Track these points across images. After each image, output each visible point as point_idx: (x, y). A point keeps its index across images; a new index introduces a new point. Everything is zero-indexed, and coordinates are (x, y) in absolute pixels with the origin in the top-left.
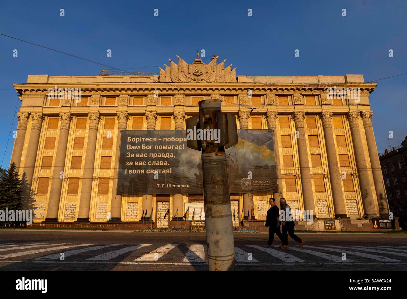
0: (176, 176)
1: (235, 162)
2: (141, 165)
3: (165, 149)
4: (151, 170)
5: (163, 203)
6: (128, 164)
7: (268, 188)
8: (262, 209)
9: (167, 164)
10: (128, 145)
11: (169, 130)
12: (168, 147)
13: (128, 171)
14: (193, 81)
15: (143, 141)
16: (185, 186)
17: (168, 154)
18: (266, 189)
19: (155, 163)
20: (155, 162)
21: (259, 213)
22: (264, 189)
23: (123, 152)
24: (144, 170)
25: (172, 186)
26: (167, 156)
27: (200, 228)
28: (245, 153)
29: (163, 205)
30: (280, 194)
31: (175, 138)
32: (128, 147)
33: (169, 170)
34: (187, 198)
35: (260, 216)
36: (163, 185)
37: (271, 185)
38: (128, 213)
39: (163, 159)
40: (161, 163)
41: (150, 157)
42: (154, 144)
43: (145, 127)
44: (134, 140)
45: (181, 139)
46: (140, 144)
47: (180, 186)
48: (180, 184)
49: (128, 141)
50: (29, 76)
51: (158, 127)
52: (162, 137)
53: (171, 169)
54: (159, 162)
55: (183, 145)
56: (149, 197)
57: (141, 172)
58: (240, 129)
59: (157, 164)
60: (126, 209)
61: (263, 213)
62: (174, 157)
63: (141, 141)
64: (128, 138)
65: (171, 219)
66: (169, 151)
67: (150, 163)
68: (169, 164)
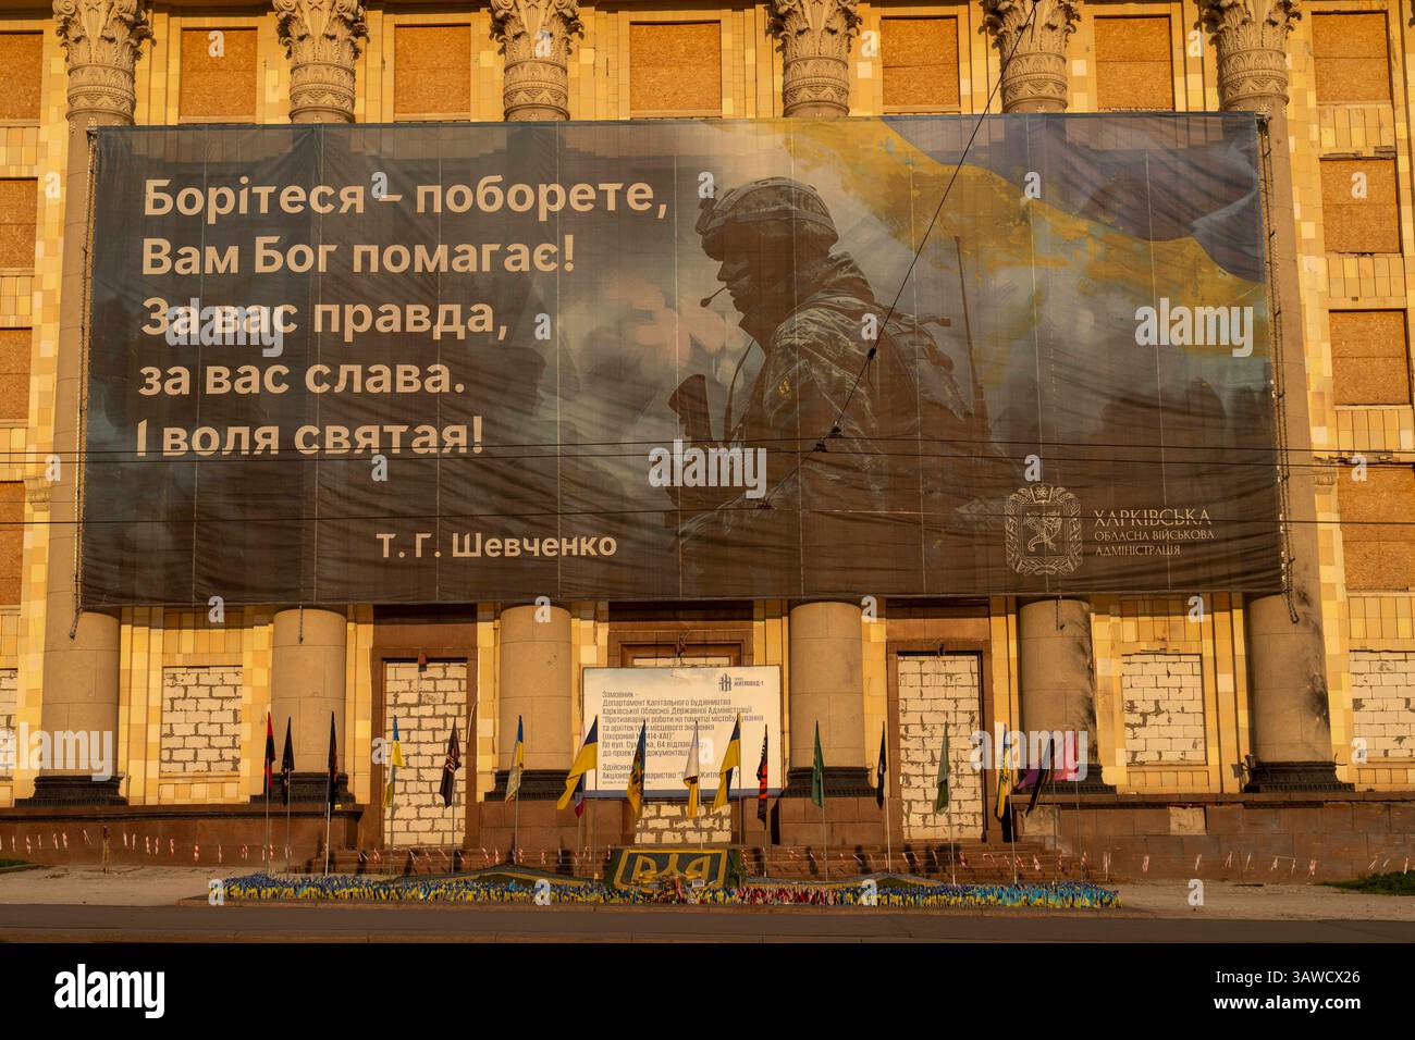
0: (517, 473)
1: (956, 367)
2: (255, 389)
3: (431, 269)
4: (330, 430)
5: (423, 668)
6: (154, 382)
7: (1210, 563)
8: (1158, 712)
9: (445, 388)
10: (148, 243)
11: (455, 124)
12: (452, 255)
13: (155, 439)
15: (264, 209)
16: (586, 547)
17: (456, 309)
18: (1195, 565)
19: (357, 378)
20: (357, 369)
21: (1138, 745)
22: (1175, 569)
23: (112, 295)
24: (274, 431)
25: (488, 547)
26: (450, 321)
27: (682, 866)
28: (1038, 299)
29: (428, 686)
30: (1300, 609)
31: (505, 187)
32: (148, 256)
33: (462, 430)
34: (604, 630)
35: (1142, 764)
36: (419, 537)
37: (1228, 540)
38: (167, 743)
39: (420, 350)
40: (401, 378)
41: (318, 328)
42: (344, 230)
43: (272, 100)
44: (190, 201)
45: (552, 198)
46: (238, 230)
47: (546, 547)
48: (548, 531)
49: (150, 210)
51: (374, 104)
52: (408, 173)
53: (478, 422)
54: (386, 371)
55: (569, 239)
56: (317, 624)
57: (253, 444)
58: (1006, 109)
59: (370, 381)
60: (155, 715)
61: (1164, 745)
62: (503, 330)
63: (243, 209)
64: (151, 184)
65: (486, 784)
66: (466, 290)
67: (319, 378)
68: (460, 388)
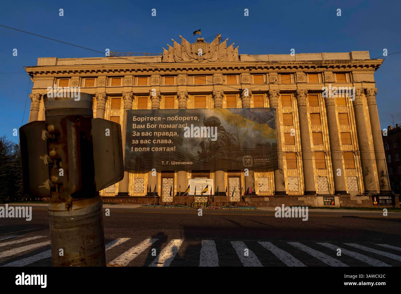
0: (179, 153)
1: (236, 140)
2: (146, 143)
3: (169, 127)
4: (156, 148)
5: (167, 179)
6: (134, 142)
7: (269, 165)
8: (263, 185)
9: (171, 143)
10: (133, 124)
11: (172, 109)
12: (172, 126)
13: (134, 149)
14: (195, 61)
15: (148, 120)
16: (189, 163)
17: (172, 133)
18: (267, 166)
19: (159, 141)
20: (159, 140)
21: (260, 189)
22: (265, 166)
23: (129, 131)
24: (149, 148)
25: (176, 163)
26: (171, 134)
27: (201, 204)
28: (247, 131)
29: (168, 181)
30: (281, 171)
31: (178, 117)
32: (133, 126)
33: (173, 148)
34: (191, 174)
35: (261, 192)
36: (167, 162)
37: (272, 162)
38: (135, 188)
39: (167, 138)
40: (165, 141)
41: (155, 135)
42: (158, 123)
43: (149, 106)
44: (139, 119)
45: (184, 118)
46: (145, 123)
47: (184, 163)
48: (183, 161)
49: (134, 120)
50: (39, 59)
51: (162, 107)
52: (167, 116)
53: (175, 147)
54: (163, 141)
55: (187, 124)
57: (146, 150)
58: (242, 107)
59: (161, 142)
60: (133, 185)
61: (264, 189)
62: (178, 135)
63: (145, 120)
64: (134, 117)
65: (175, 194)
66: (173, 130)
67: (155, 142)
68: (172, 143)
